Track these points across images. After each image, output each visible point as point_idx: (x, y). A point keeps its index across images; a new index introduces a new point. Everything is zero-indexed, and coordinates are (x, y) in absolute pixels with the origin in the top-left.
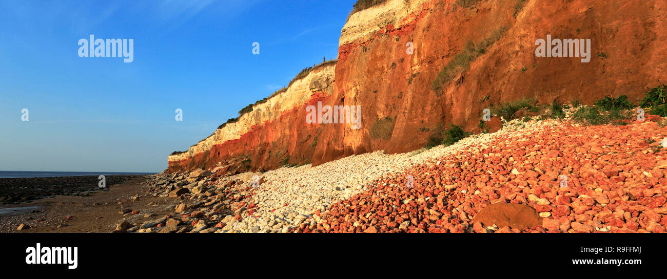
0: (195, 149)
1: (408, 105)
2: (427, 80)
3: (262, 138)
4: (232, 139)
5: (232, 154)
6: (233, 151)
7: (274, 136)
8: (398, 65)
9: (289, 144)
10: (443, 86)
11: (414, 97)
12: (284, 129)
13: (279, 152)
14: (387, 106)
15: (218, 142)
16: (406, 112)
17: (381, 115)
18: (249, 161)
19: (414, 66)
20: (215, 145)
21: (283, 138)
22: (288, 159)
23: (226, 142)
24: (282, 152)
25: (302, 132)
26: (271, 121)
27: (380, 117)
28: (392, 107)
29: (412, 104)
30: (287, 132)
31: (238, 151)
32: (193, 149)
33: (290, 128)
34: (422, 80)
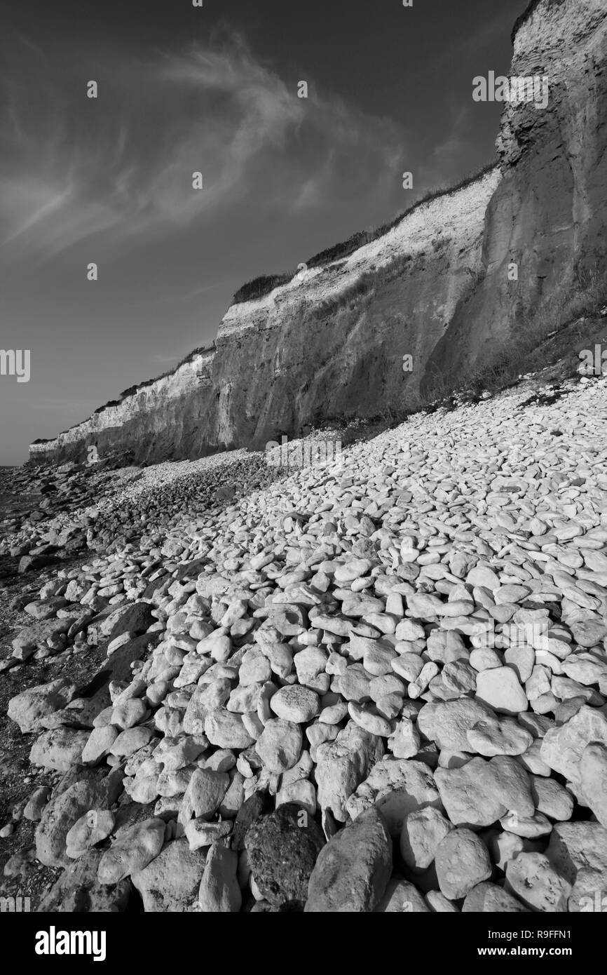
0: (65, 437)
1: (268, 407)
2: (285, 384)
3: (146, 427)
4: (112, 426)
5: (113, 444)
6: (113, 441)
7: (159, 426)
8: (266, 365)
9: (175, 435)
10: (293, 392)
11: (273, 400)
12: (171, 418)
13: (164, 444)
14: (254, 405)
15: (96, 430)
16: (267, 412)
17: (249, 414)
18: (132, 453)
19: (277, 369)
20: (92, 433)
21: (169, 429)
22: (173, 453)
23: (105, 429)
24: (167, 445)
25: (189, 423)
26: (157, 408)
27: (248, 416)
28: (258, 407)
29: (271, 406)
30: (173, 422)
31: (120, 441)
32: (63, 437)
33: (177, 418)
34: (281, 384)
